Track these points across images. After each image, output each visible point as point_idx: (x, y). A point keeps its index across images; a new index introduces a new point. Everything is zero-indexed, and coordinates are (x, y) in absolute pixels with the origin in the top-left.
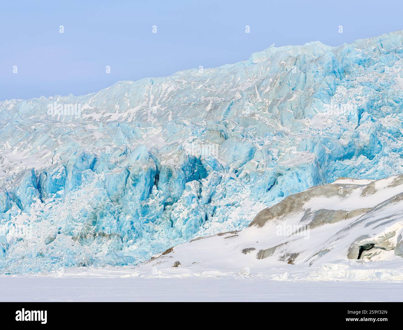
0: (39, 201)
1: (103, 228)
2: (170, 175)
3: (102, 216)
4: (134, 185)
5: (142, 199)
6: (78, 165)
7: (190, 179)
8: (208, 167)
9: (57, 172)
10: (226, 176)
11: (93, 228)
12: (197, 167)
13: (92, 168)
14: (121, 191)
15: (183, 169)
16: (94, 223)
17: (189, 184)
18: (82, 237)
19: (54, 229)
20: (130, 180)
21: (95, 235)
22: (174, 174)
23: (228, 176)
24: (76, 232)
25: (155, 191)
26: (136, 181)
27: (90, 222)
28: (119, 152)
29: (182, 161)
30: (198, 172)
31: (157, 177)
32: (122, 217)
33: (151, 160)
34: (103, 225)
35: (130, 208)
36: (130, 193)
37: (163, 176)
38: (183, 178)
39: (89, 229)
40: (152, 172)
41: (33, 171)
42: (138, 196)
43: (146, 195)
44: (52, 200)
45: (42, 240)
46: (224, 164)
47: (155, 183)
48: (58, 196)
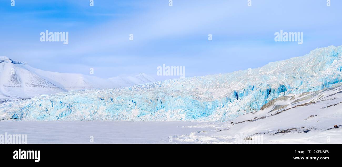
0: (237, 99)
1: (253, 107)
2: (274, 91)
3: (253, 104)
4: (262, 94)
5: (265, 98)
6: (248, 89)
7: (281, 92)
8: (287, 88)
9: (242, 91)
10: (293, 90)
11: (250, 107)
12: (284, 88)
13: (252, 90)
14: (259, 96)
15: (278, 89)
16: (251, 106)
17: (280, 93)
18: (247, 110)
19: (239, 108)
20: (261, 93)
21: (251, 109)
22: (275, 90)
23: (294, 90)
24: (245, 109)
25: (269, 96)
26: (263, 93)
27: (249, 106)
28: (259, 84)
29: (278, 86)
30: (284, 89)
31: (270, 92)
32: (259, 104)
33: (268, 86)
34: (253, 106)
35: (261, 101)
36: (261, 97)
37: (272, 91)
38: (278, 91)
39: (249, 108)
40: (268, 90)
41: (235, 91)
42: (264, 97)
43: (266, 97)
44: (240, 99)
45: (236, 111)
46: (293, 86)
47: (270, 93)
48: (242, 98)
